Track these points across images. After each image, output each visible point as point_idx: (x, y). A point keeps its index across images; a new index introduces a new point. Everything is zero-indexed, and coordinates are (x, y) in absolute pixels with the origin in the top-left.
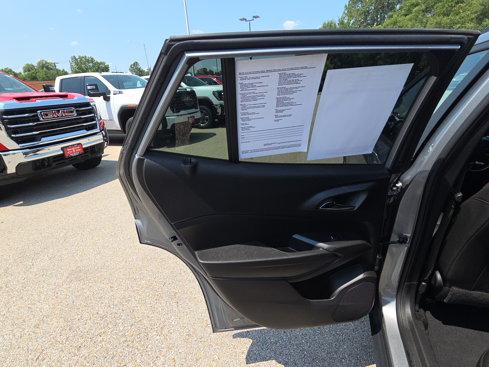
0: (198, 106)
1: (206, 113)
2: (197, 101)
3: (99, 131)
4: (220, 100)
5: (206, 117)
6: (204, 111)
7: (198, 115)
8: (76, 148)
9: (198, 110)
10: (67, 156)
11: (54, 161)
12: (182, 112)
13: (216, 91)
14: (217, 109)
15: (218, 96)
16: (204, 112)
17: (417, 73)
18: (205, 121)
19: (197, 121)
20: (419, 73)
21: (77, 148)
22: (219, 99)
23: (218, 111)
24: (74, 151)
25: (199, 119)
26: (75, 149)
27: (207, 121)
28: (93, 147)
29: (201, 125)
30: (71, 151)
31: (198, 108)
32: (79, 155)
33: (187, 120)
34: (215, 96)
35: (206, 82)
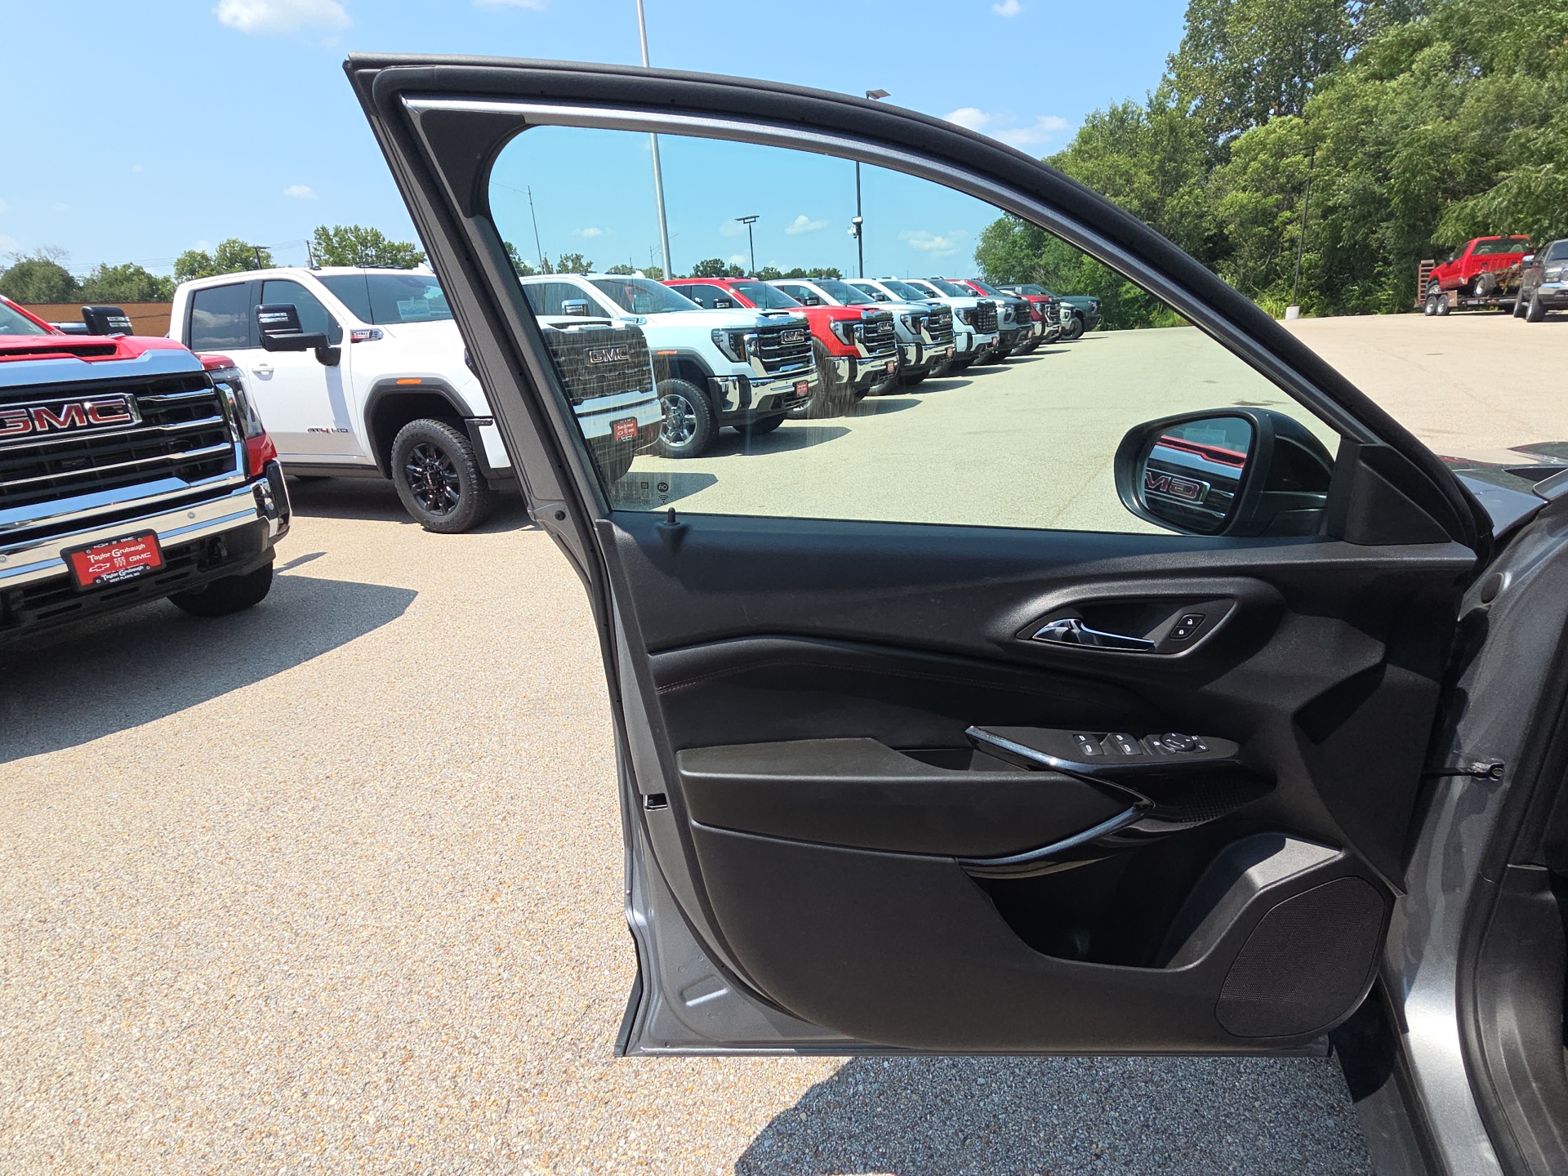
0: (651, 383)
1: (688, 406)
2: (649, 364)
3: (242, 479)
4: (738, 359)
5: (687, 419)
6: (682, 399)
7: (650, 414)
8: (127, 550)
9: (654, 394)
10: (84, 581)
11: (30, 606)
12: (589, 405)
13: (723, 330)
14: (727, 392)
15: (731, 345)
16: (679, 403)
17: (1424, 266)
18: (685, 431)
19: (651, 432)
20: (1431, 265)
21: (133, 549)
22: (734, 356)
23: (729, 397)
24: (120, 561)
25: (658, 425)
26: (127, 556)
27: (691, 433)
28: (214, 539)
29: (672, 444)
30: (105, 561)
31: (650, 390)
32: (144, 576)
33: (609, 431)
34: (719, 347)
35: (697, 299)
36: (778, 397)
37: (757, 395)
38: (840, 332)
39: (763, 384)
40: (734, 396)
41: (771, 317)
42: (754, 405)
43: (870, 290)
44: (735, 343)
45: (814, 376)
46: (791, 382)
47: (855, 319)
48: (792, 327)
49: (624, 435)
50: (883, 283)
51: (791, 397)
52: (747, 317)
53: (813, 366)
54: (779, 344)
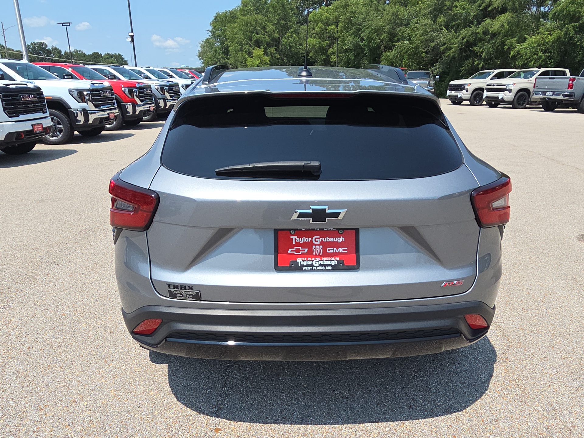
0: (46, 110)
1: (58, 121)
2: (45, 102)
4: (81, 102)
5: (58, 127)
6: (55, 118)
7: (48, 123)
9: (48, 114)
12: (22, 117)
13: (73, 89)
14: (77, 116)
15: (78, 96)
16: (55, 120)
18: (58, 133)
19: (46, 130)
22: (80, 100)
23: (78, 118)
25: (50, 127)
27: (60, 133)
29: (51, 139)
31: (46, 112)
33: (31, 128)
34: (73, 96)
35: (55, 74)
36: (101, 119)
37: (92, 118)
38: (127, 92)
39: (94, 113)
40: (81, 118)
41: (95, 85)
42: (90, 122)
43: (140, 73)
44: (80, 95)
45: (117, 111)
46: (107, 113)
47: (134, 87)
48: (105, 89)
49: (37, 130)
50: (146, 70)
51: (107, 119)
52: (85, 84)
53: (116, 106)
54: (100, 96)
